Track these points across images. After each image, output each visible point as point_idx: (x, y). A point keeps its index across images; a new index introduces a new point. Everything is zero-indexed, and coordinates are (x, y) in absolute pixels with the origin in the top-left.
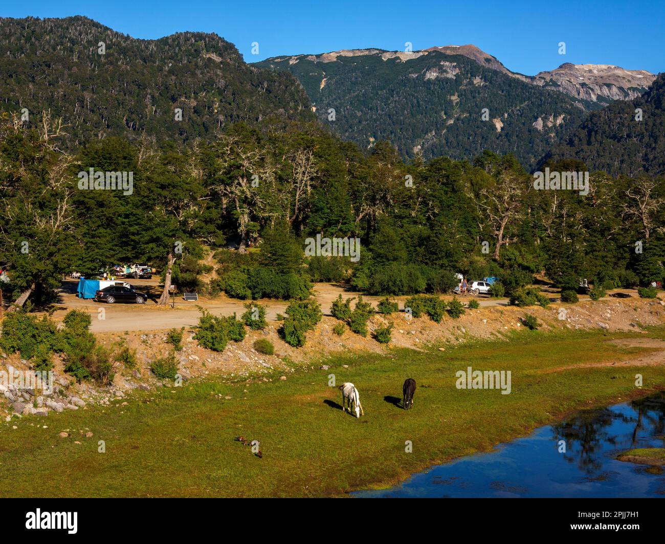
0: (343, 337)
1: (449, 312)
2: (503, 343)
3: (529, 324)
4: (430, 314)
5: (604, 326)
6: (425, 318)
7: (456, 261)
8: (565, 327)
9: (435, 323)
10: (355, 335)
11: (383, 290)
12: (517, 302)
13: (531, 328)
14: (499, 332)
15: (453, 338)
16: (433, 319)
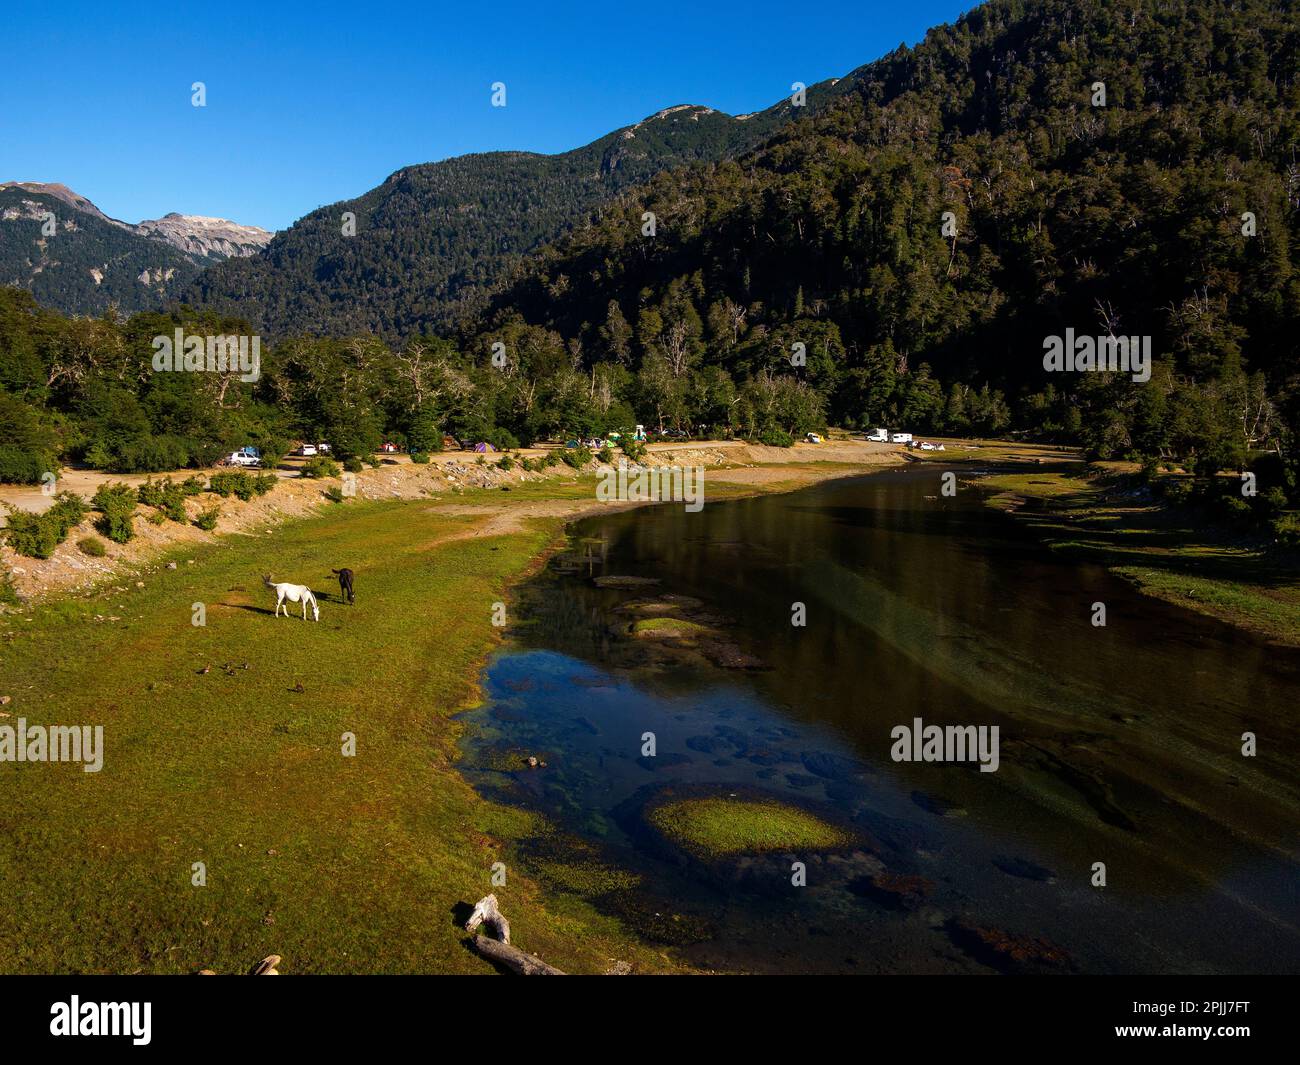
0: (162, 525)
1: (257, 488)
2: (320, 520)
3: (335, 496)
4: (236, 493)
5: (398, 494)
6: (233, 497)
7: (217, 431)
8: (364, 498)
9: (244, 503)
10: (174, 523)
11: (138, 466)
12: (309, 474)
13: (337, 501)
14: (310, 508)
15: (269, 518)
16: (242, 498)
